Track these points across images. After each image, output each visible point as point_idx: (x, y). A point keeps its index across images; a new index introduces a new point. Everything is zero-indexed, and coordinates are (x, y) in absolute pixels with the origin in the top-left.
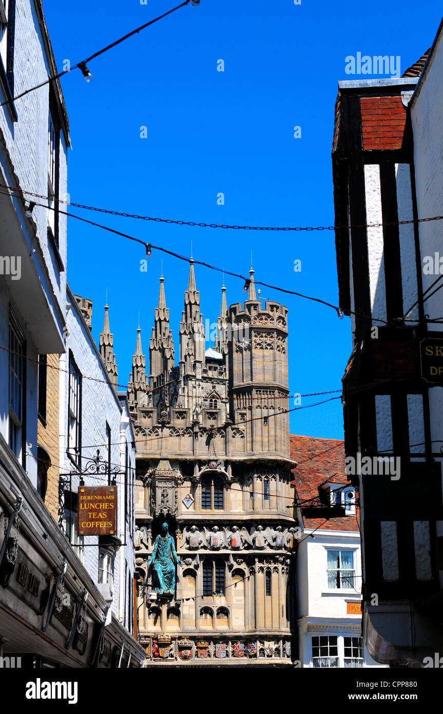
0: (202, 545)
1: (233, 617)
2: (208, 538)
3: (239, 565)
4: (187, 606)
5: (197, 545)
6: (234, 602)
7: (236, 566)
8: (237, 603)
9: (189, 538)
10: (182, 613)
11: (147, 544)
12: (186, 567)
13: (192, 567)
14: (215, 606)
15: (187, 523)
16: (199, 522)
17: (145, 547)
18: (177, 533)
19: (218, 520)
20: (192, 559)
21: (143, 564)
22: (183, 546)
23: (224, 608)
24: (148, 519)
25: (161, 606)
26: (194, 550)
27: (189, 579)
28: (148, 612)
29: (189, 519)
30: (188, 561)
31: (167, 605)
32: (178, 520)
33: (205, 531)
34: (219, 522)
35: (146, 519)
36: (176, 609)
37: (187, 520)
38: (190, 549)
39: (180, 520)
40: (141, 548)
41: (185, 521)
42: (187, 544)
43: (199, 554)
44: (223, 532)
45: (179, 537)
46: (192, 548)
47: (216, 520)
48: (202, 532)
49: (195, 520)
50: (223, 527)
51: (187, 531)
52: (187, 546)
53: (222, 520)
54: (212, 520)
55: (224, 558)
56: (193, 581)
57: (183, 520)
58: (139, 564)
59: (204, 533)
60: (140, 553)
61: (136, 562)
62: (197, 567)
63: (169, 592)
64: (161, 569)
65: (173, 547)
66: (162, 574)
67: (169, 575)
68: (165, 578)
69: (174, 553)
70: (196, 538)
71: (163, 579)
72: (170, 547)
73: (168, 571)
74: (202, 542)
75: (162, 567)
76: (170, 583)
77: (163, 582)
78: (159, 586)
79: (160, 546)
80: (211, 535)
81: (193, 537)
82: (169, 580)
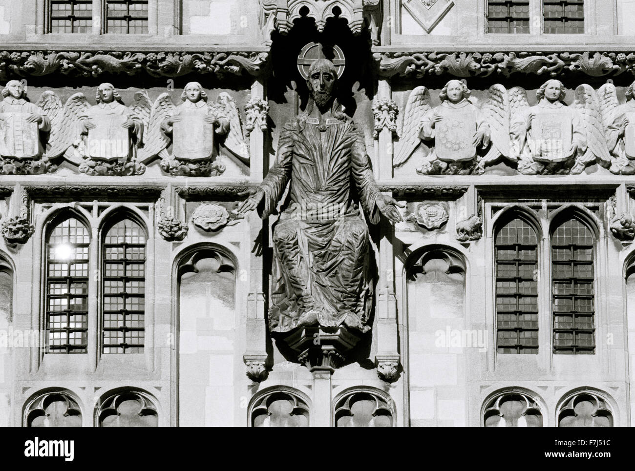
2: (521, 130)
9: (433, 127)
11: (242, 152)
12: (419, 241)
13: (448, 238)
14: (551, 385)
15: (422, 68)
16: (478, 61)
17: (238, 165)
18: (376, 111)
19: (563, 52)
20: (447, 209)
21: (226, 228)
22: (406, 161)
23: (594, 394)
24: (246, 54)
25: (310, 387)
26: (456, 173)
27: (432, 290)
28: (252, 410)
29: (431, 53)
30: (430, 216)
31: (334, 383)
32: (383, 57)
33: (502, 100)
34: (568, 63)
35: (238, 54)
36: (378, 397)
37: (421, 56)
38: (436, 171)
39: (391, 55)
40: (219, 171)
41: (415, 59)
42: (426, 156)
43: (476, 186)
44: (584, 107)
45: (387, 127)
46: (448, 167)
47: (553, 53)
48: (492, 106)
49: (459, 53)
50: (585, 86)
51: (425, 107)
52: (424, 159)
53: (582, 53)
54: (534, 54)
55: (590, 204)
56: (451, 297)
57: (406, 55)
58: (209, 230)
59: (497, 109)
60: (212, 188)
61: (193, 222)
62: (471, 240)
63: (343, 323)
64: (306, 238)
65: (359, 155)
66: (311, 256)
67: (343, 257)
68: (324, 271)
69: (361, 177)
70: (462, 125)
71: (314, 275)
72: (345, 158)
73: (339, 244)
74: (490, 144)
75: (310, 231)
76: (346, 289)
77: (317, 287)
78: (300, 303)
79: (301, 152)
80: (531, 116)
81: (450, 125)
82: (341, 279)
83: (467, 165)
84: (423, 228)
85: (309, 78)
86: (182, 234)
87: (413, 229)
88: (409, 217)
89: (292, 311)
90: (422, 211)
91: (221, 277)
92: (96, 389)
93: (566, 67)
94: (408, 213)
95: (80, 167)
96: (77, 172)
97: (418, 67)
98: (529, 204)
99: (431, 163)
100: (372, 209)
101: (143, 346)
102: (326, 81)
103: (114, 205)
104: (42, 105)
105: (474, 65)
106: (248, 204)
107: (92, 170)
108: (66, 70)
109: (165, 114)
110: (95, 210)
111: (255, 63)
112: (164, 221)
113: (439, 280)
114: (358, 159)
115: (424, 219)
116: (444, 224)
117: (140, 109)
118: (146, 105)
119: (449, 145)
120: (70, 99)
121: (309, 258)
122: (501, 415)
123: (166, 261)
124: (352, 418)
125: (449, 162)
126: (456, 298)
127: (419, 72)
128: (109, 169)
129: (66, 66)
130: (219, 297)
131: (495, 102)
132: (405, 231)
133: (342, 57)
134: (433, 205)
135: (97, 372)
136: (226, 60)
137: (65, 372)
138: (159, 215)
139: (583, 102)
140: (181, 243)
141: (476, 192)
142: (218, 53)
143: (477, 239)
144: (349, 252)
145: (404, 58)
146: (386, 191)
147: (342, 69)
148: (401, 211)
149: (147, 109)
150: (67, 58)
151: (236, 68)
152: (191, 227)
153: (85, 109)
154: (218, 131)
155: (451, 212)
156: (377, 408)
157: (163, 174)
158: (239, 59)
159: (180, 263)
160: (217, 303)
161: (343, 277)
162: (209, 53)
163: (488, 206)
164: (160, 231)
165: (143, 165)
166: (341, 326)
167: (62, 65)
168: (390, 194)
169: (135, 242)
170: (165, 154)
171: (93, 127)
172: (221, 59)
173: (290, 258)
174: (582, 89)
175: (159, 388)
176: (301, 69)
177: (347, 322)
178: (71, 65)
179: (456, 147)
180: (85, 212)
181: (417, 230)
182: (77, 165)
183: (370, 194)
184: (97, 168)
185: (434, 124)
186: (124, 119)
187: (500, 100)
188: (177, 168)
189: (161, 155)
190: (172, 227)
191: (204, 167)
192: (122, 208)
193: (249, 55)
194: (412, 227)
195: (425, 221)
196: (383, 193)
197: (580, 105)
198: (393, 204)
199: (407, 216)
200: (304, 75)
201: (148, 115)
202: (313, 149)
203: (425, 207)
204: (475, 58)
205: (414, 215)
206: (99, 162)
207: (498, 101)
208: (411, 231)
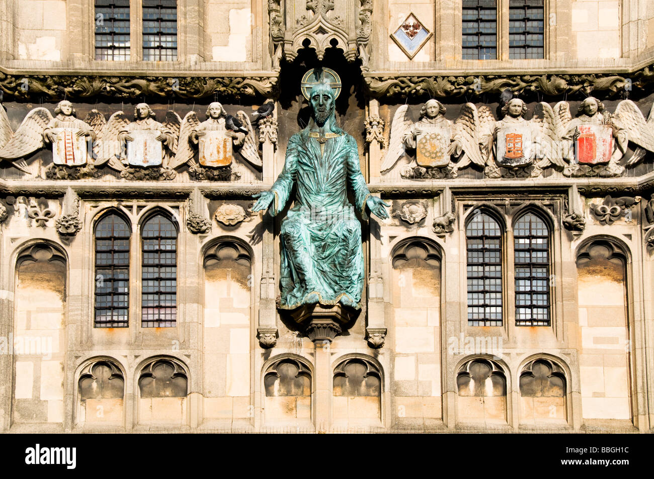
0: (464, 162)
1: (586, 391)
2: (487, 141)
3: (603, 223)
4: (407, 355)
5: (445, 160)
6: (587, 343)
7: (592, 228)
8: (599, 346)
9: (415, 139)
10: (392, 374)
11: (256, 161)
12: (403, 234)
13: (426, 232)
14: (513, 352)
15: (406, 89)
16: (453, 83)
17: (252, 171)
18: (368, 126)
19: (525, 76)
20: (426, 207)
21: (243, 223)
22: (392, 168)
23: (549, 359)
24: (259, 79)
25: (312, 354)
26: (433, 177)
27: (414, 274)
28: (264, 374)
29: (413, 77)
30: (411, 213)
31: (332, 351)
32: (372, 80)
33: (473, 116)
34: (529, 84)
35: (252, 78)
36: (368, 362)
37: (405, 79)
38: (417, 175)
39: (381, 79)
40: (237, 175)
41: (400, 83)
42: (409, 163)
43: (450, 188)
44: (542, 122)
45: (376, 139)
46: (427, 172)
47: (516, 76)
48: (464, 121)
49: (437, 77)
50: (544, 103)
51: (408, 122)
52: (406, 166)
53: (541, 76)
54: (500, 77)
55: (547, 202)
56: (429, 280)
57: (392, 79)
58: (230, 225)
59: (468, 124)
60: (231, 191)
61: (216, 219)
62: (447, 232)
63: (340, 302)
64: (309, 232)
65: (353, 163)
66: (313, 247)
67: (340, 248)
68: (323, 259)
69: (354, 181)
70: (439, 137)
71: (315, 262)
72: (341, 166)
73: (336, 237)
74: (463, 153)
75: (311, 226)
76: (342, 273)
77: (318, 273)
78: (304, 285)
79: (304, 161)
80: (496, 130)
81: (428, 137)
82: (338, 266)
83: (443, 171)
84: (406, 223)
85: (310, 99)
86: (207, 229)
87: (398, 223)
88: (394, 214)
89: (297, 292)
90: (405, 209)
91: (239, 264)
92: (136, 357)
93: (528, 88)
94: (393, 211)
95: (121, 173)
96: (119, 178)
97: (402, 88)
98: (495, 202)
99: (413, 169)
100: (363, 207)
101: (175, 321)
102: (325, 102)
103: (151, 205)
104: (89, 121)
105: (449, 87)
106: (261, 205)
107: (132, 176)
108: (108, 92)
109: (192, 129)
110: (135, 209)
111: (265, 87)
112: (191, 218)
113: (419, 266)
114: (352, 166)
115: (407, 215)
116: (423, 219)
117: (172, 124)
118: (176, 122)
119: (427, 154)
120: (112, 117)
121: (312, 248)
122: (471, 376)
123: (194, 251)
124: (347, 380)
125: (428, 168)
126: (433, 281)
127: (403, 94)
128: (146, 175)
129: (108, 89)
130: (238, 281)
131: (467, 118)
132: (392, 225)
133: (339, 81)
134: (414, 204)
135: (136, 343)
136: (242, 84)
137: (110, 343)
138: (187, 213)
139: (541, 117)
140: (206, 236)
141: (450, 192)
142: (236, 78)
143: (451, 232)
144: (344, 243)
145: (390, 82)
146: (376, 192)
147: (339, 91)
148: (388, 210)
149: (177, 125)
150: (109, 82)
151: (249, 91)
152: (214, 223)
153: (125, 125)
154: (236, 142)
155: (429, 209)
156: (368, 372)
157: (191, 179)
158: (253, 82)
159: (205, 253)
160: (236, 286)
161: (339, 264)
162: (228, 78)
163: (460, 205)
164: (189, 226)
165: (174, 172)
166: (338, 304)
167: (105, 88)
168: (379, 195)
169: (168, 235)
170: (193, 163)
171: (132, 140)
172: (238, 83)
173: (296, 249)
174: (541, 106)
175: (188, 356)
176: (304, 91)
177: (343, 300)
178: (113, 88)
179: (434, 155)
180: (126, 210)
181: (401, 225)
182: (120, 172)
183: (362, 195)
184: (137, 175)
185: (416, 136)
186: (158, 133)
187: (471, 116)
188: (202, 174)
189: (189, 164)
190: (198, 223)
191: (224, 173)
192: (158, 207)
193: (261, 79)
194: (397, 222)
195: (408, 217)
196: (373, 195)
197: (539, 120)
198: (381, 204)
199: (393, 213)
200: (307, 96)
201: (177, 130)
202: (315, 158)
203: (408, 205)
204: (450, 81)
205: (398, 212)
206: (138, 169)
207: (469, 117)
208: (397, 226)
